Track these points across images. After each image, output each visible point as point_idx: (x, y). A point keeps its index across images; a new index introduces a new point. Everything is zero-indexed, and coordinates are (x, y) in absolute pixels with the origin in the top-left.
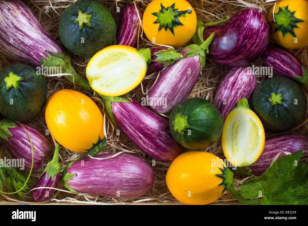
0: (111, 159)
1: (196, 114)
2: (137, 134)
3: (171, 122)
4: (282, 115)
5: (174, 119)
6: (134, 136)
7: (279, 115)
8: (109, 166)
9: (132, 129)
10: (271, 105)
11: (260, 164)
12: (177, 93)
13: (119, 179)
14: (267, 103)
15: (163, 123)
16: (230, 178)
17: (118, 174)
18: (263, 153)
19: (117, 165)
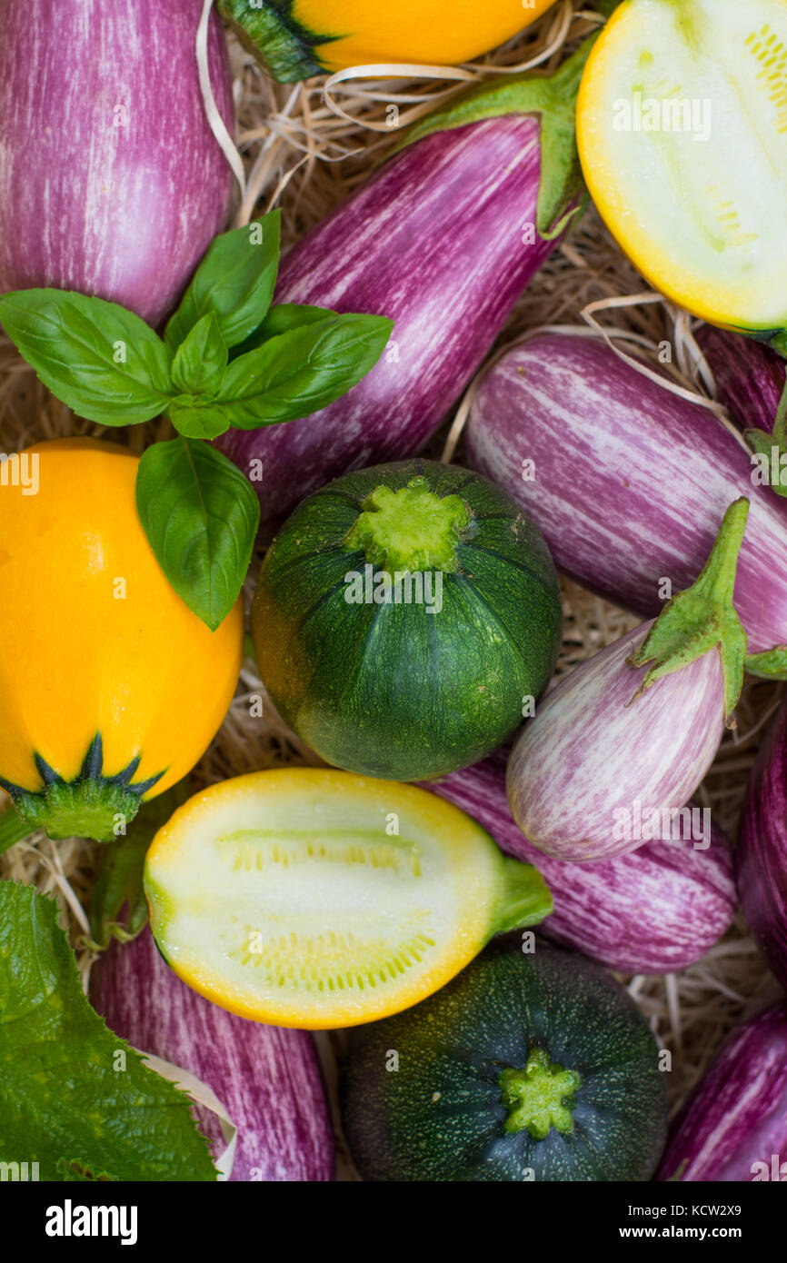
0: (197, 106)
1: (468, 621)
2: (347, 269)
3: (420, 472)
4: (444, 1132)
5: (439, 489)
6: (337, 246)
7: (443, 1111)
8: (156, 95)
9: (376, 237)
10: (505, 1065)
11: (161, 992)
12: (589, 512)
13: (79, 152)
14: (514, 1044)
15: (411, 422)
16: (82, 822)
17: (111, 150)
18: (228, 1014)
19: (162, 143)
